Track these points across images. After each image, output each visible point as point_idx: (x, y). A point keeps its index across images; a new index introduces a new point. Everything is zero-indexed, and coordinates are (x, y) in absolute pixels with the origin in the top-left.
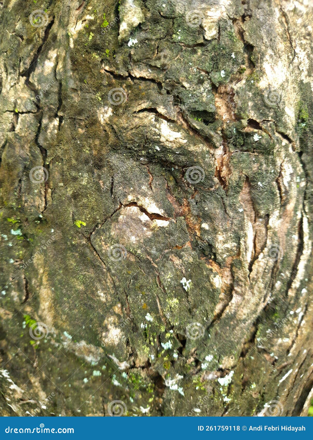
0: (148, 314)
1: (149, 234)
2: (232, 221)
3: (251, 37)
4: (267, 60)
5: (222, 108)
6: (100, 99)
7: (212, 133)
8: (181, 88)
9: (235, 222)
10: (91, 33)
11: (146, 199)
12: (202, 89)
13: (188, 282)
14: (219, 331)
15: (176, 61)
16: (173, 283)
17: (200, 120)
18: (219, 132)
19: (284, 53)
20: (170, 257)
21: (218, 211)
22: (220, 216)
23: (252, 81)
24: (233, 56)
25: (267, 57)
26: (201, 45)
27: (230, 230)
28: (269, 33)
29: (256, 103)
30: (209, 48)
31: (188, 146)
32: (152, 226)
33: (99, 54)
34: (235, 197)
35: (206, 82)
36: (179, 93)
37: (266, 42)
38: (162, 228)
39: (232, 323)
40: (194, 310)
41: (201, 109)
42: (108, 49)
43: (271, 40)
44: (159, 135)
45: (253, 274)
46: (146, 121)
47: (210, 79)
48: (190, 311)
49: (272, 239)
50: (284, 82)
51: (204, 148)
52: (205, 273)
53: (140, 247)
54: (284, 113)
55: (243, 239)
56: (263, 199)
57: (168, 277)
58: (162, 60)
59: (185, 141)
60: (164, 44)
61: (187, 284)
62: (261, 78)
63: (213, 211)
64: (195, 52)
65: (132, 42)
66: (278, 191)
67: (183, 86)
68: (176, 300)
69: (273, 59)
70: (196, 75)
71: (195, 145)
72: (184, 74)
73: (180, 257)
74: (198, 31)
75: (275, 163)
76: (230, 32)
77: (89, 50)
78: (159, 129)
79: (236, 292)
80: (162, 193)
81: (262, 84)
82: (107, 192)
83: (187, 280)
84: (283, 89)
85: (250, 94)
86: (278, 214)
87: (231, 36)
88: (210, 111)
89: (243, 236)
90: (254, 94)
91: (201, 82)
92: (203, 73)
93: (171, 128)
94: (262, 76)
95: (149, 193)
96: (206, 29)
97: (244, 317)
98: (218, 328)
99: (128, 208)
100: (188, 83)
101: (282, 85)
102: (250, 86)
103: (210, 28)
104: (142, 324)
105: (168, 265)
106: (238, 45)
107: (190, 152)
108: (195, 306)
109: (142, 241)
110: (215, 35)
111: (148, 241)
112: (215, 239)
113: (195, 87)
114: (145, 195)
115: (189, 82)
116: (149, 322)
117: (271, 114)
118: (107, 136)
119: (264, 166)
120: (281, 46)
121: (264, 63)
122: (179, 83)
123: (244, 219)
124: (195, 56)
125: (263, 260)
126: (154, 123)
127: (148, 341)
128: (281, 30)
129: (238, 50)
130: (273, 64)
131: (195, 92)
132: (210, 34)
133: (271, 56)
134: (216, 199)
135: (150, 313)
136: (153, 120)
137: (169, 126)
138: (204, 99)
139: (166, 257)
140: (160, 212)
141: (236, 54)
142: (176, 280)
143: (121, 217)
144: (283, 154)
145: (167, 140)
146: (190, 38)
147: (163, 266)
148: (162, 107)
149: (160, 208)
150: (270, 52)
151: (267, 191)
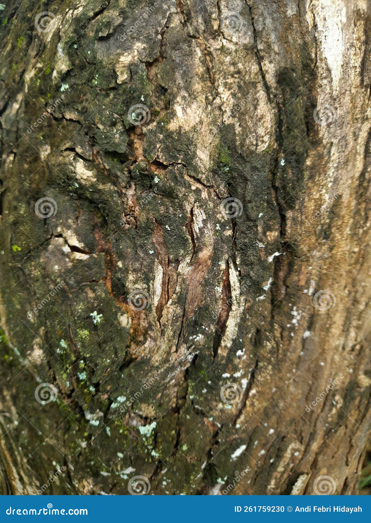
0: (63, 340)
1: (70, 264)
2: (142, 262)
3: (163, 79)
4: (178, 102)
5: (139, 149)
6: (42, 138)
7: (119, 174)
8: (96, 130)
9: (145, 263)
10: (38, 80)
11: (69, 232)
12: (115, 131)
13: (99, 316)
14: (133, 374)
15: (93, 104)
16: (83, 314)
17: (115, 160)
18: (126, 173)
19: (200, 94)
20: (86, 290)
21: (129, 250)
22: (130, 256)
23: (162, 124)
24: (143, 99)
25: (179, 99)
26: (113, 89)
27: (140, 270)
28: (185, 75)
29: (167, 145)
30: (120, 92)
31: (97, 184)
32: (72, 257)
33: (44, 98)
34: (146, 239)
35: (119, 125)
36: (94, 134)
37: (179, 84)
38: (81, 261)
39: (146, 368)
40: (104, 345)
41: (111, 149)
42: (50, 93)
43: (187, 81)
44: (75, 173)
45: (163, 320)
46: (67, 160)
47: (123, 121)
48: (99, 345)
49: (181, 285)
50: (197, 124)
51: (112, 188)
52: (114, 310)
53: (60, 276)
54: (194, 156)
55: (152, 282)
56: (173, 243)
57: (80, 307)
58: (84, 103)
59: (95, 180)
60: (87, 88)
61: (97, 318)
62: (172, 120)
63: (125, 250)
64: (108, 95)
65: (65, 87)
66: (189, 237)
67: (98, 128)
68: (86, 332)
69: (185, 101)
70: (109, 117)
71: (104, 184)
72: (98, 116)
73: (94, 291)
74: (112, 76)
75: (182, 208)
76: (141, 75)
77: (38, 95)
78: (75, 168)
79: (151, 337)
80: (87, 227)
81: (173, 126)
82: (39, 222)
83: (98, 314)
84: (195, 131)
85: (162, 136)
86: (189, 261)
87: (142, 79)
88: (120, 152)
89: (152, 279)
90: (165, 137)
91: (114, 124)
92: (116, 116)
93: (85, 166)
94: (173, 118)
95: (74, 226)
96: (118, 73)
97: (157, 364)
98: (132, 371)
99: (57, 238)
100: (102, 125)
101: (194, 128)
102: (161, 129)
103: (122, 73)
104: (58, 349)
105: (81, 297)
106: (148, 88)
107: (100, 190)
108: (105, 342)
109: (63, 270)
110: (126, 79)
111: (68, 271)
112: (126, 278)
113: (108, 128)
114: (69, 227)
115: (103, 123)
116: (64, 348)
117: (182, 157)
118: (44, 173)
119: (171, 209)
120: (197, 86)
121: (176, 105)
122: (94, 124)
123: (154, 262)
124: (108, 99)
125: (172, 307)
126: (72, 161)
127: (65, 368)
128: (201, 70)
129: (147, 93)
130: (185, 106)
131: (108, 134)
132: (122, 77)
133: (184, 98)
134: (129, 238)
135: (65, 340)
136: (72, 159)
137: (85, 165)
138: (117, 141)
139: (82, 289)
140: (80, 245)
141: (145, 97)
142: (86, 312)
143: (50, 246)
144: (192, 199)
145: (82, 178)
146: (104, 83)
147: (77, 297)
148: (79, 147)
149: (80, 241)
150: (184, 93)
151: (176, 235)
